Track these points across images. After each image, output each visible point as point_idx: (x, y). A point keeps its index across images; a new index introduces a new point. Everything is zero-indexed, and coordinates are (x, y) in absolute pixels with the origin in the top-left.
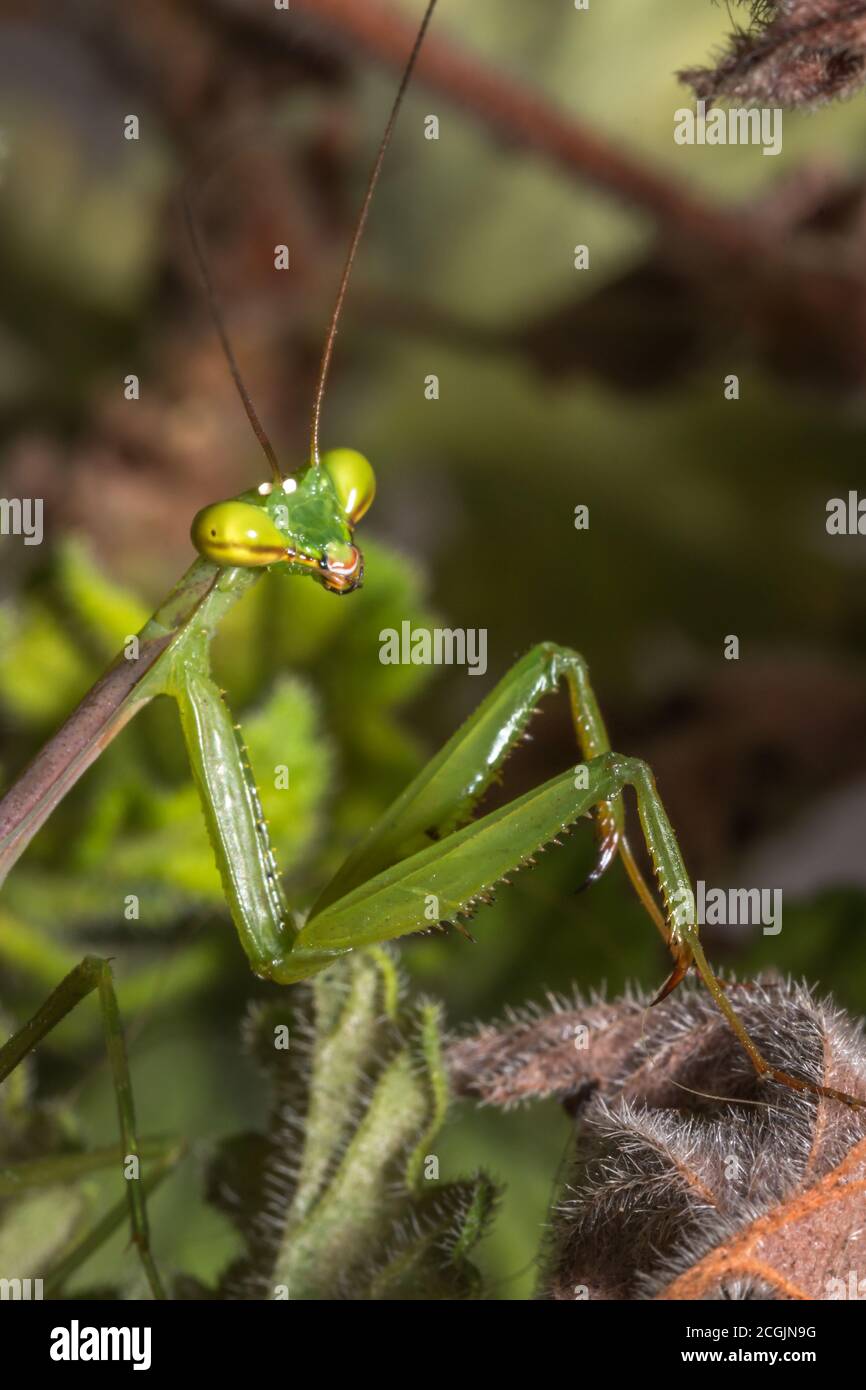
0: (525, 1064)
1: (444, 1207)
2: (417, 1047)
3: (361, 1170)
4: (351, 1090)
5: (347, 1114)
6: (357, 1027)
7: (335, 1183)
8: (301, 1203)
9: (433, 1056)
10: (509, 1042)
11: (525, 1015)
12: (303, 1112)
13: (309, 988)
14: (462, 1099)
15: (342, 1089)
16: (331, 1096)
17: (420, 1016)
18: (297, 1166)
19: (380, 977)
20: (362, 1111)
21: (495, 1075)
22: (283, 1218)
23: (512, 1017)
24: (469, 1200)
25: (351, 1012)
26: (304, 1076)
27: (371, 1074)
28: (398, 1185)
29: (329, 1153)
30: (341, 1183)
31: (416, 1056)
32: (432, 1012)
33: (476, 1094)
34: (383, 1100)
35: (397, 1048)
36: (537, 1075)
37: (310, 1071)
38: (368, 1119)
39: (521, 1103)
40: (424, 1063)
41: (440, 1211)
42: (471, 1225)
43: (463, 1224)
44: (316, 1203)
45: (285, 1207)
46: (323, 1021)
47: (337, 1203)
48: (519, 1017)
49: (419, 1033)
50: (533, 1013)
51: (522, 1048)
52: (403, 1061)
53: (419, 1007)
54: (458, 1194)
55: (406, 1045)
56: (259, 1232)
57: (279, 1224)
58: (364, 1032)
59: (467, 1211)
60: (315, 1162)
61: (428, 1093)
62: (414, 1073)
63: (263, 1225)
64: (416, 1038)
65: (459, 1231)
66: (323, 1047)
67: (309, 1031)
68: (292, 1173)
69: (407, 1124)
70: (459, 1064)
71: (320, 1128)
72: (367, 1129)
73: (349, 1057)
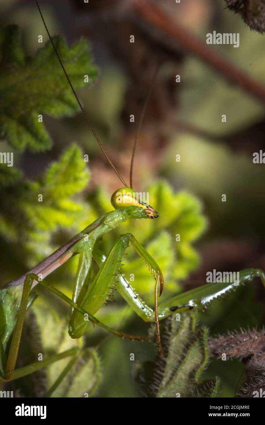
0: (232, 347)
1: (207, 387)
2: (201, 340)
3: (182, 375)
4: (181, 351)
5: (179, 358)
6: (184, 333)
7: (174, 377)
8: (164, 383)
9: (206, 343)
10: (228, 341)
11: (233, 333)
12: (166, 356)
13: (170, 321)
14: (213, 356)
15: (178, 351)
16: (175, 352)
17: (202, 331)
18: (163, 372)
19: (191, 319)
20: (183, 357)
21: (224, 350)
22: (158, 386)
23: (229, 333)
24: (214, 385)
25: (182, 329)
26: (167, 346)
27: (187, 347)
28: (193, 379)
29: (173, 369)
30: (176, 378)
31: (201, 343)
32: (206, 330)
33: (217, 355)
34: (190, 355)
35: (195, 340)
36: (236, 351)
37: (169, 345)
38: (185, 360)
39: (230, 358)
40: (203, 345)
41: (205, 388)
42: (214, 392)
43: (212, 392)
44: (168, 383)
45: (159, 384)
46: (173, 331)
47: (174, 383)
48: (231, 333)
49: (202, 336)
50: (235, 333)
51: (231, 343)
52: (197, 344)
53: (202, 329)
54: (211, 384)
55: (198, 339)
56: (151, 390)
57: (157, 388)
58: (186, 335)
59: (213, 388)
60: (168, 371)
61: (203, 354)
62: (200, 347)
63: (152, 388)
64: (202, 338)
65: (211, 394)
66: (173, 338)
67: (169, 333)
68: (162, 374)
69: (196, 362)
70: (212, 346)
71: (171, 361)
72: (185, 363)
73: (181, 342)
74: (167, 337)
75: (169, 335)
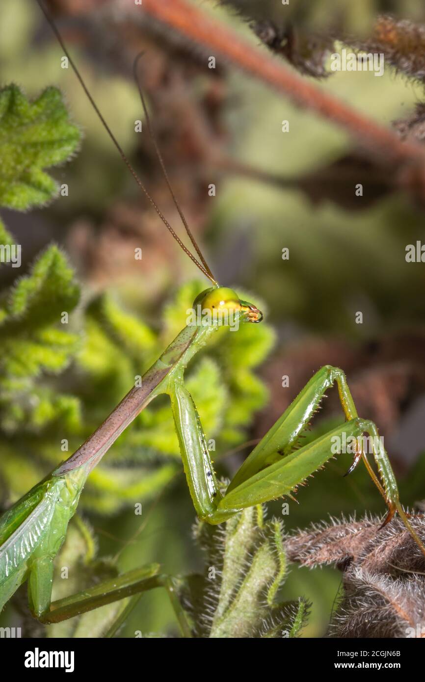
0: (320, 548)
1: (285, 613)
2: (272, 541)
3: (247, 595)
4: (242, 559)
5: (241, 571)
6: (245, 530)
7: (235, 601)
8: (220, 609)
9: (279, 544)
10: (313, 538)
11: (320, 526)
14: (291, 563)
15: (238, 559)
16: (233, 561)
17: (273, 527)
18: (218, 593)
19: (255, 510)
20: (247, 569)
21: (307, 554)
22: (212, 616)
23: (314, 527)
24: (297, 611)
25: (242, 524)
26: (221, 552)
27: (252, 552)
28: (264, 602)
29: (233, 587)
30: (238, 601)
31: (272, 545)
32: (278, 525)
33: (299, 561)
34: (257, 564)
35: (263, 541)
36: (326, 553)
37: (224, 550)
38: (250, 572)
39: (318, 566)
40: (275, 548)
41: (284, 616)
42: (298, 622)
43: (294, 622)
44: (227, 610)
45: (213, 611)
46: (229, 528)
47: (236, 609)
48: (317, 527)
49: (273, 535)
50: (323, 525)
51: (318, 542)
52: (266, 547)
53: (273, 523)
54: (292, 608)
55: (267, 539)
56: (202, 622)
57: (211, 619)
58: (249, 533)
59: (295, 616)
60: (226, 591)
61: (278, 562)
62: (271, 552)
63: (203, 618)
64: (272, 537)
65: (293, 626)
66: (229, 539)
67: (223, 532)
68: (216, 596)
69: (268, 575)
70: (290, 548)
71: (229, 575)
72: (250, 576)
73: (242, 544)
74: (221, 539)
75: (223, 536)
